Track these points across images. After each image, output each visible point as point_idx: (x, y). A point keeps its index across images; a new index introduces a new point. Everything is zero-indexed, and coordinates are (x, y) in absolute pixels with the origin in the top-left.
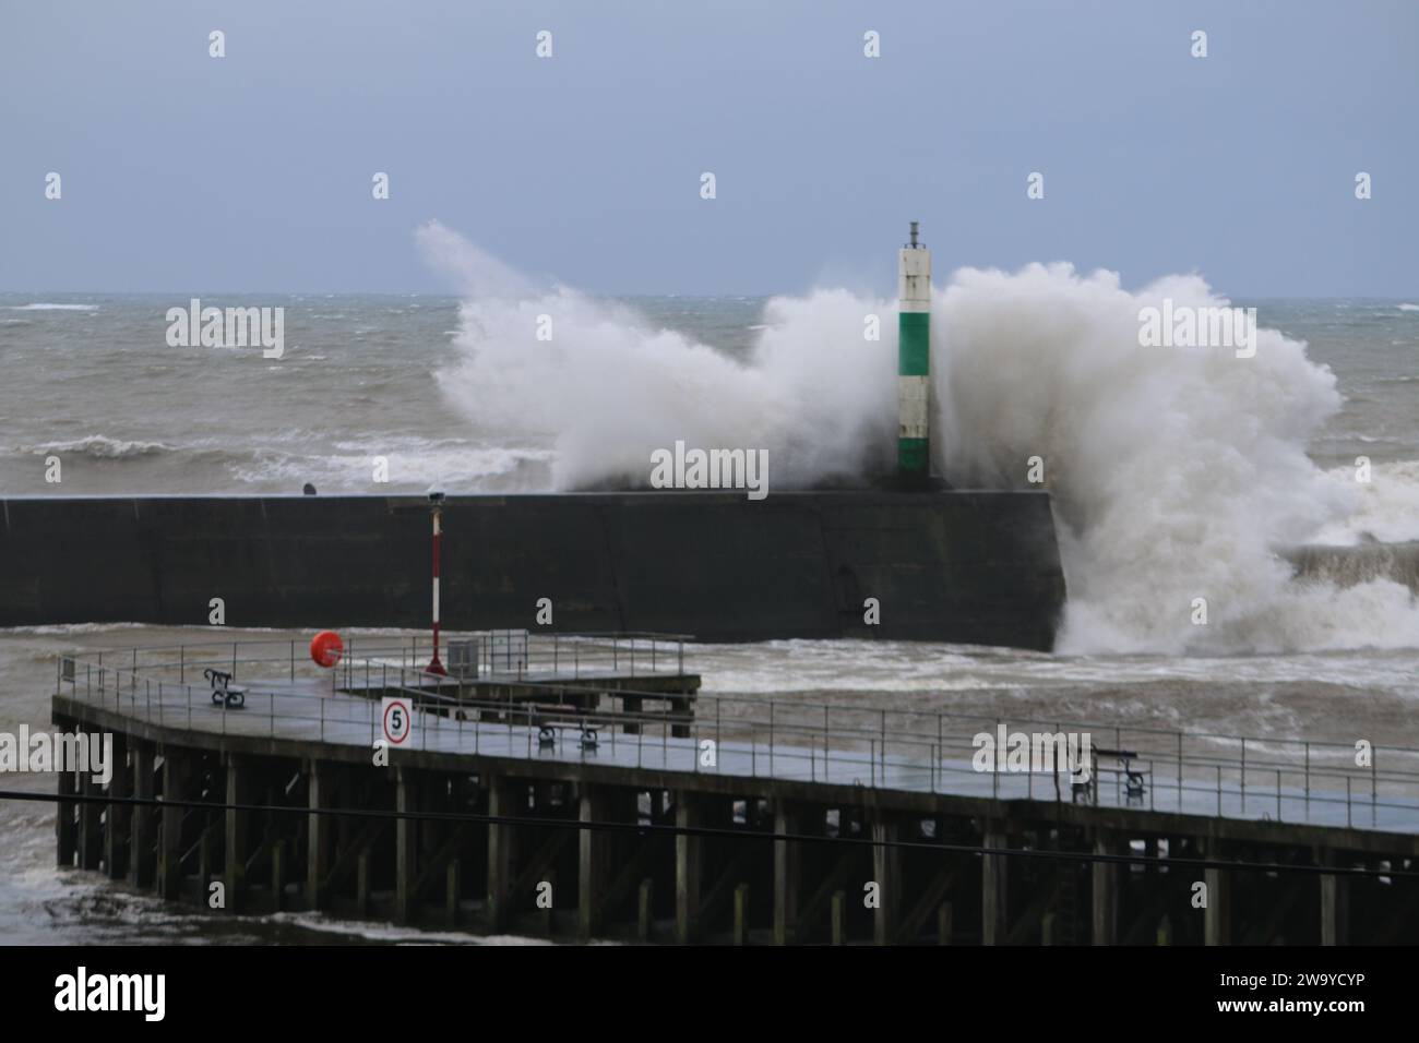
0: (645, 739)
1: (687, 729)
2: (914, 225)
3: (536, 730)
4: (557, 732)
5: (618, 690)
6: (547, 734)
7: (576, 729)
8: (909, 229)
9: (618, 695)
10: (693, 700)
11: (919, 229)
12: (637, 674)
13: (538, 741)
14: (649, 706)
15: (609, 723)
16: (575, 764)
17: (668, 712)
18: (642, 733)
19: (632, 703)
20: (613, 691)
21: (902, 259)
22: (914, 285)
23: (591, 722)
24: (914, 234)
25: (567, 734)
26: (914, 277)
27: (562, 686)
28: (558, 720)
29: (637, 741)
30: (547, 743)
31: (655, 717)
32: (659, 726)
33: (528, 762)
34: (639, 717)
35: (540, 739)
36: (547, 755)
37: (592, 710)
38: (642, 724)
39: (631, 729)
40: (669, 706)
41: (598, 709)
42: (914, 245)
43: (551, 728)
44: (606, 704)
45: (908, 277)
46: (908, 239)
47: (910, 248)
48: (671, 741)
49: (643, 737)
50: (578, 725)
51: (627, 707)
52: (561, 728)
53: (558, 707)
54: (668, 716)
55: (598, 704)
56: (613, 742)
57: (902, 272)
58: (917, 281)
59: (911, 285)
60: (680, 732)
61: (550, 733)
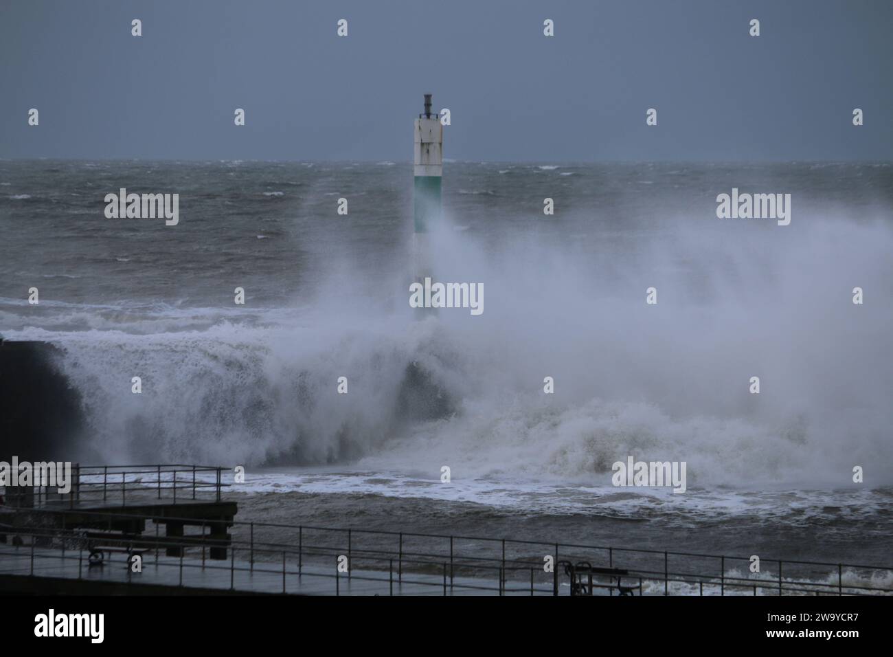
0: (186, 561)
1: (225, 550)
2: (428, 97)
3: (86, 553)
4: (106, 556)
5: (162, 517)
6: (97, 557)
7: (124, 552)
8: (423, 101)
9: (162, 521)
10: (231, 525)
11: (433, 101)
12: (178, 502)
13: (88, 564)
14: (189, 530)
15: (153, 546)
16: (123, 584)
17: (207, 536)
18: (183, 556)
19: (175, 528)
20: (156, 517)
21: (417, 128)
22: (428, 151)
23: (137, 546)
24: (428, 105)
25: (115, 557)
26: (429, 144)
27: (110, 514)
28: (106, 544)
29: (179, 563)
30: (96, 565)
31: (195, 541)
32: (198, 549)
33: (79, 582)
34: (181, 541)
35: (90, 561)
36: (97, 576)
37: (138, 535)
38: (184, 547)
39: (174, 552)
40: (208, 531)
41: (144, 534)
42: (428, 115)
43: (100, 551)
44: (152, 529)
45: (422, 144)
46: (423, 111)
47: (424, 120)
48: (209, 562)
49: (184, 559)
50: (125, 549)
51: (170, 531)
52: (110, 552)
53: (107, 532)
54: (207, 540)
55: (144, 530)
56: (156, 564)
57: (417, 140)
58: (431, 148)
59: (425, 151)
60: (218, 554)
61: (100, 557)
